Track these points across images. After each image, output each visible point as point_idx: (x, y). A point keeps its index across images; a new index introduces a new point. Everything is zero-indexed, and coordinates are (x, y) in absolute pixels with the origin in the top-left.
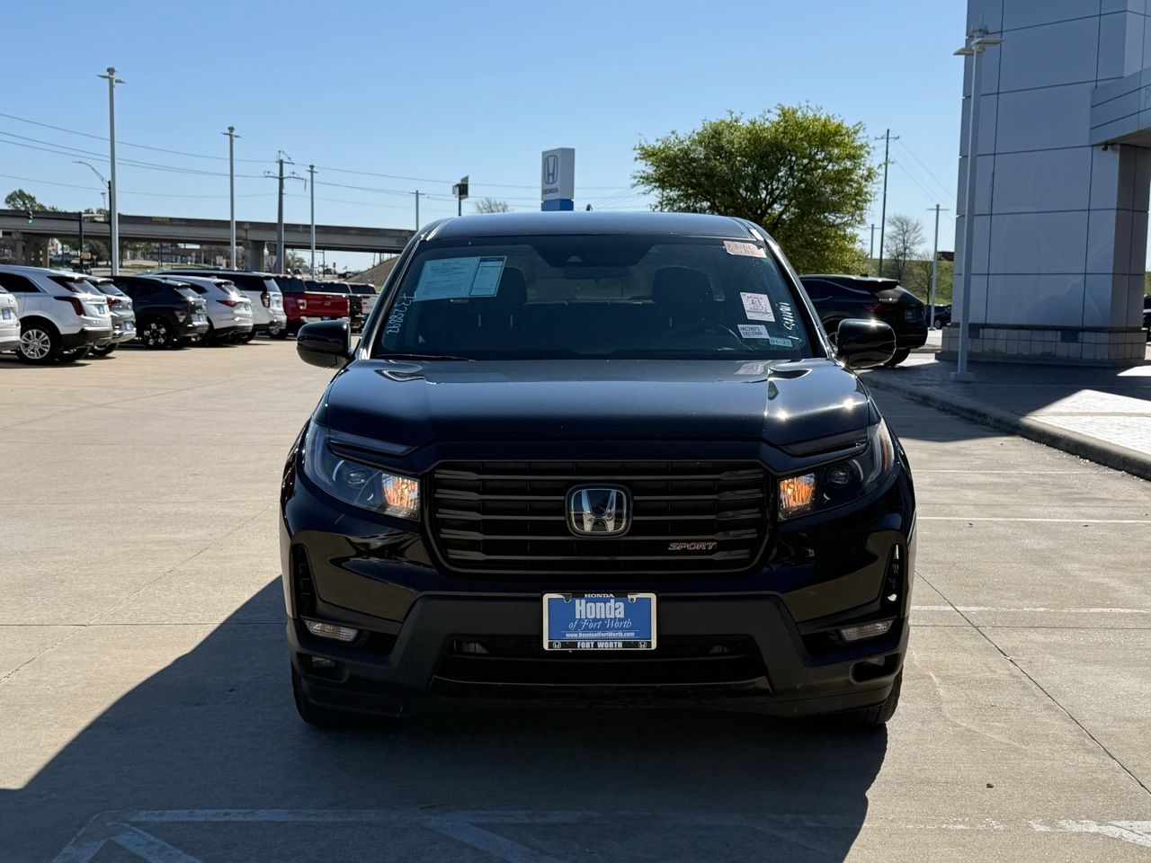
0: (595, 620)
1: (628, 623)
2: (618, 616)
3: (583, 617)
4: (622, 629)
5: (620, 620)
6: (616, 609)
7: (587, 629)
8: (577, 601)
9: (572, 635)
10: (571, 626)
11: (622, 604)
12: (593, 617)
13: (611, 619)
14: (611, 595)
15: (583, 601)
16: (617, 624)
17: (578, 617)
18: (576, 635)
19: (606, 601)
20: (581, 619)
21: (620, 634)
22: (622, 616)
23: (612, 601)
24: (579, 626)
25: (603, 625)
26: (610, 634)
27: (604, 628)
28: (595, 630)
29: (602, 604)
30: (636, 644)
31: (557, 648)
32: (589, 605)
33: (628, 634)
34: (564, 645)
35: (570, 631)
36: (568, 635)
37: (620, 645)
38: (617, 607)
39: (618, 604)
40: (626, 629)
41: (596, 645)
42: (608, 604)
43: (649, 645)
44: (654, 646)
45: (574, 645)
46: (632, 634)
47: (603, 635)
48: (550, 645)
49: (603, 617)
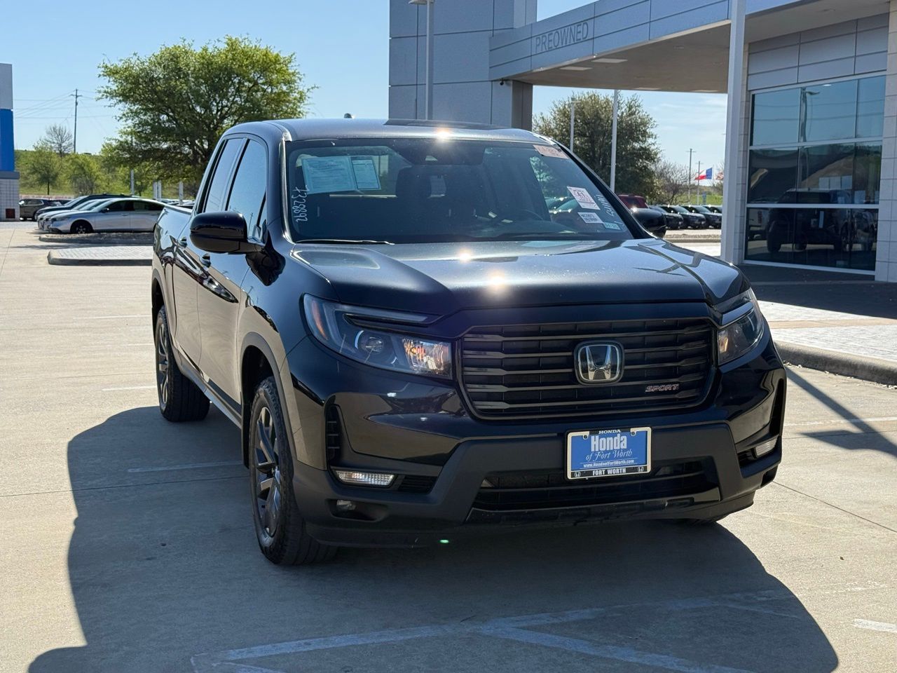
0: (606, 452)
1: (630, 452)
2: (622, 447)
3: (597, 450)
4: (625, 458)
5: (624, 450)
6: (621, 442)
7: (600, 460)
8: (593, 437)
9: (588, 466)
10: (588, 458)
11: (625, 437)
12: (604, 449)
13: (618, 450)
14: (619, 431)
15: (597, 437)
16: (622, 454)
17: (593, 450)
18: (591, 465)
19: (614, 435)
20: (595, 452)
21: (624, 462)
22: (625, 447)
23: (619, 435)
24: (594, 457)
25: (611, 455)
26: (617, 463)
27: (612, 458)
28: (605, 460)
29: (611, 438)
30: (636, 469)
31: (578, 477)
32: (601, 439)
33: (630, 462)
34: (583, 474)
35: (586, 462)
36: (585, 466)
37: (624, 470)
38: (622, 439)
39: (623, 437)
40: (629, 457)
41: (606, 473)
42: (615, 438)
43: (645, 469)
44: (649, 470)
45: (591, 473)
46: (633, 461)
47: (611, 463)
48: (573, 475)
49: (611, 449)
